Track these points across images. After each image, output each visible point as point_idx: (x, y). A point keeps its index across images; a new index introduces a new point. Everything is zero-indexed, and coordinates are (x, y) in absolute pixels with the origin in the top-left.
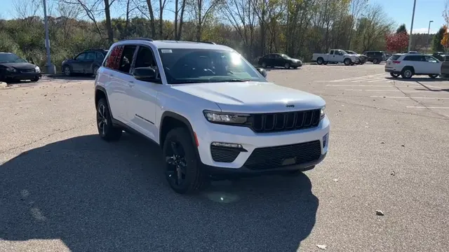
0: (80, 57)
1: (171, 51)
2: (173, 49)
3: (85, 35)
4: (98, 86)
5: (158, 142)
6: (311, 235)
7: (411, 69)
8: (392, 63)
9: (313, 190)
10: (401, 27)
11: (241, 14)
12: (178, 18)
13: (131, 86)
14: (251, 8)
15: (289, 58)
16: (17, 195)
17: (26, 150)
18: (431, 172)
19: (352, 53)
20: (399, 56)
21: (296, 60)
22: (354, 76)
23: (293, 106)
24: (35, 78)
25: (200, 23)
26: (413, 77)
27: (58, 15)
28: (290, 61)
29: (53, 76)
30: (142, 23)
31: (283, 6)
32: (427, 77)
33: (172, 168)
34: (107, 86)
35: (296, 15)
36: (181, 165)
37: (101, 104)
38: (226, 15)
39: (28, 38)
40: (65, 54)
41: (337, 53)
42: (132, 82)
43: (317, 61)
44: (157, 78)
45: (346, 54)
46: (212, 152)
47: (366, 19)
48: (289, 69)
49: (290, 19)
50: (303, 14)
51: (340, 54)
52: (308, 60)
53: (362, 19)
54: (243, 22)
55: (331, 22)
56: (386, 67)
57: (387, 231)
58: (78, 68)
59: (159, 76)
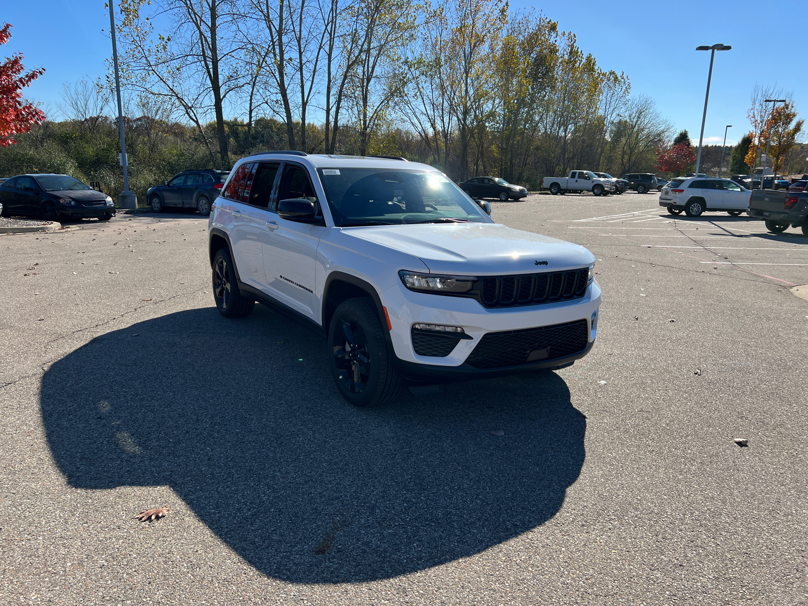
0: (175, 182)
1: (338, 172)
2: (341, 169)
3: (181, 146)
4: (214, 230)
5: (319, 321)
6: (581, 477)
7: (701, 201)
8: (670, 193)
9: (575, 401)
10: (681, 134)
11: (430, 112)
12: (332, 119)
13: (272, 230)
14: (446, 104)
15: (506, 184)
16: (92, 410)
17: (99, 334)
18: (757, 370)
19: (604, 177)
20: (683, 181)
21: (517, 188)
22: (609, 213)
23: (545, 263)
24: (105, 215)
25: (365, 128)
26: (703, 214)
27: (138, 114)
28: (509, 189)
29: (134, 213)
30: (271, 127)
31: (497, 101)
32: (726, 214)
33: (343, 364)
34: (229, 229)
35: (516, 115)
36: (359, 361)
37: (220, 258)
38: (406, 115)
39: (90, 151)
40: (151, 178)
41: (582, 176)
42: (274, 223)
43: (550, 189)
44: (317, 217)
45: (596, 178)
46: (413, 339)
47: (626, 122)
48: (506, 201)
49: (507, 121)
50: (528, 112)
51: (586, 178)
52: (536, 187)
53: (620, 122)
54: (433, 126)
55: (571, 127)
56: (661, 198)
57: (705, 470)
58: (172, 199)
59: (320, 213)
